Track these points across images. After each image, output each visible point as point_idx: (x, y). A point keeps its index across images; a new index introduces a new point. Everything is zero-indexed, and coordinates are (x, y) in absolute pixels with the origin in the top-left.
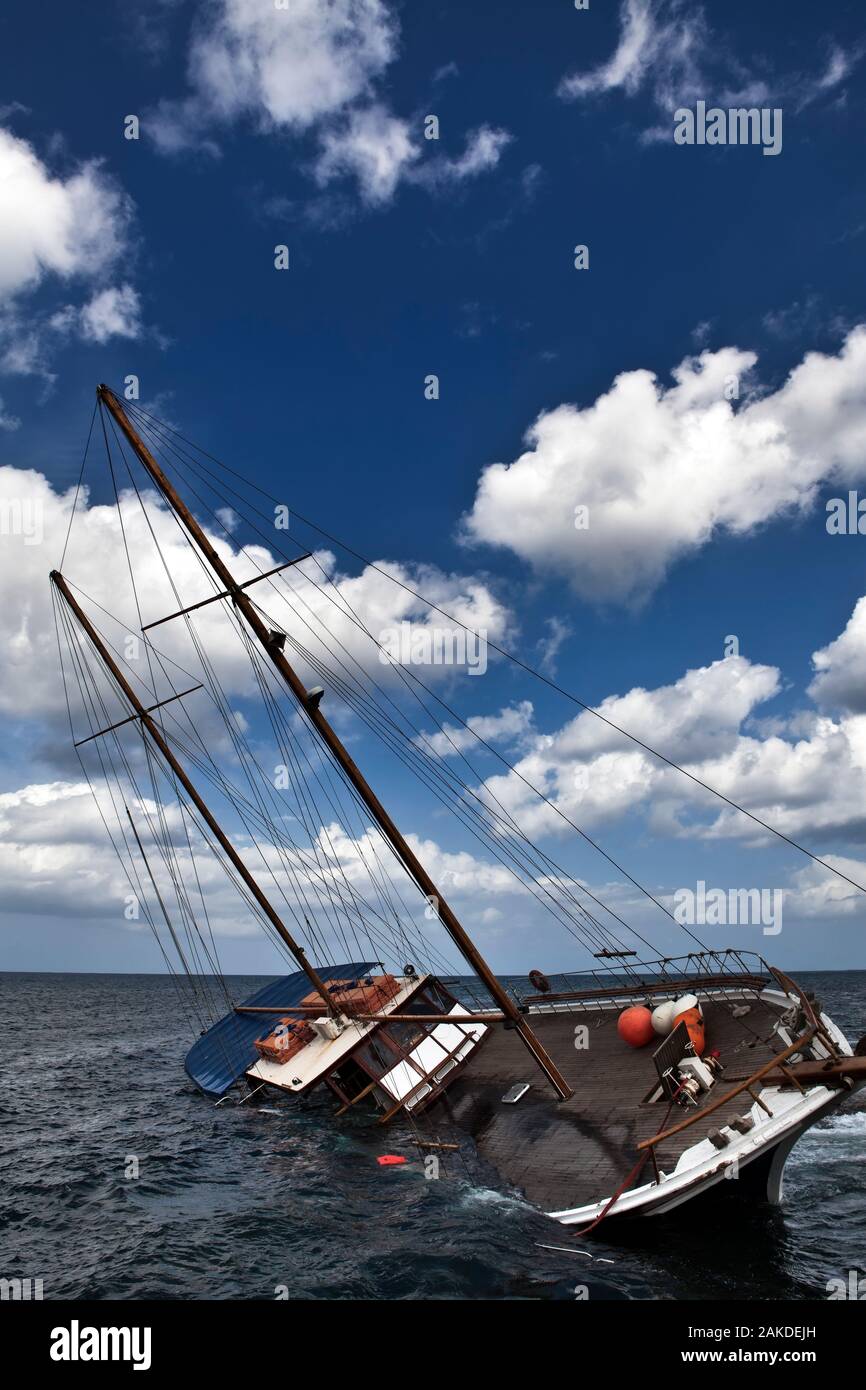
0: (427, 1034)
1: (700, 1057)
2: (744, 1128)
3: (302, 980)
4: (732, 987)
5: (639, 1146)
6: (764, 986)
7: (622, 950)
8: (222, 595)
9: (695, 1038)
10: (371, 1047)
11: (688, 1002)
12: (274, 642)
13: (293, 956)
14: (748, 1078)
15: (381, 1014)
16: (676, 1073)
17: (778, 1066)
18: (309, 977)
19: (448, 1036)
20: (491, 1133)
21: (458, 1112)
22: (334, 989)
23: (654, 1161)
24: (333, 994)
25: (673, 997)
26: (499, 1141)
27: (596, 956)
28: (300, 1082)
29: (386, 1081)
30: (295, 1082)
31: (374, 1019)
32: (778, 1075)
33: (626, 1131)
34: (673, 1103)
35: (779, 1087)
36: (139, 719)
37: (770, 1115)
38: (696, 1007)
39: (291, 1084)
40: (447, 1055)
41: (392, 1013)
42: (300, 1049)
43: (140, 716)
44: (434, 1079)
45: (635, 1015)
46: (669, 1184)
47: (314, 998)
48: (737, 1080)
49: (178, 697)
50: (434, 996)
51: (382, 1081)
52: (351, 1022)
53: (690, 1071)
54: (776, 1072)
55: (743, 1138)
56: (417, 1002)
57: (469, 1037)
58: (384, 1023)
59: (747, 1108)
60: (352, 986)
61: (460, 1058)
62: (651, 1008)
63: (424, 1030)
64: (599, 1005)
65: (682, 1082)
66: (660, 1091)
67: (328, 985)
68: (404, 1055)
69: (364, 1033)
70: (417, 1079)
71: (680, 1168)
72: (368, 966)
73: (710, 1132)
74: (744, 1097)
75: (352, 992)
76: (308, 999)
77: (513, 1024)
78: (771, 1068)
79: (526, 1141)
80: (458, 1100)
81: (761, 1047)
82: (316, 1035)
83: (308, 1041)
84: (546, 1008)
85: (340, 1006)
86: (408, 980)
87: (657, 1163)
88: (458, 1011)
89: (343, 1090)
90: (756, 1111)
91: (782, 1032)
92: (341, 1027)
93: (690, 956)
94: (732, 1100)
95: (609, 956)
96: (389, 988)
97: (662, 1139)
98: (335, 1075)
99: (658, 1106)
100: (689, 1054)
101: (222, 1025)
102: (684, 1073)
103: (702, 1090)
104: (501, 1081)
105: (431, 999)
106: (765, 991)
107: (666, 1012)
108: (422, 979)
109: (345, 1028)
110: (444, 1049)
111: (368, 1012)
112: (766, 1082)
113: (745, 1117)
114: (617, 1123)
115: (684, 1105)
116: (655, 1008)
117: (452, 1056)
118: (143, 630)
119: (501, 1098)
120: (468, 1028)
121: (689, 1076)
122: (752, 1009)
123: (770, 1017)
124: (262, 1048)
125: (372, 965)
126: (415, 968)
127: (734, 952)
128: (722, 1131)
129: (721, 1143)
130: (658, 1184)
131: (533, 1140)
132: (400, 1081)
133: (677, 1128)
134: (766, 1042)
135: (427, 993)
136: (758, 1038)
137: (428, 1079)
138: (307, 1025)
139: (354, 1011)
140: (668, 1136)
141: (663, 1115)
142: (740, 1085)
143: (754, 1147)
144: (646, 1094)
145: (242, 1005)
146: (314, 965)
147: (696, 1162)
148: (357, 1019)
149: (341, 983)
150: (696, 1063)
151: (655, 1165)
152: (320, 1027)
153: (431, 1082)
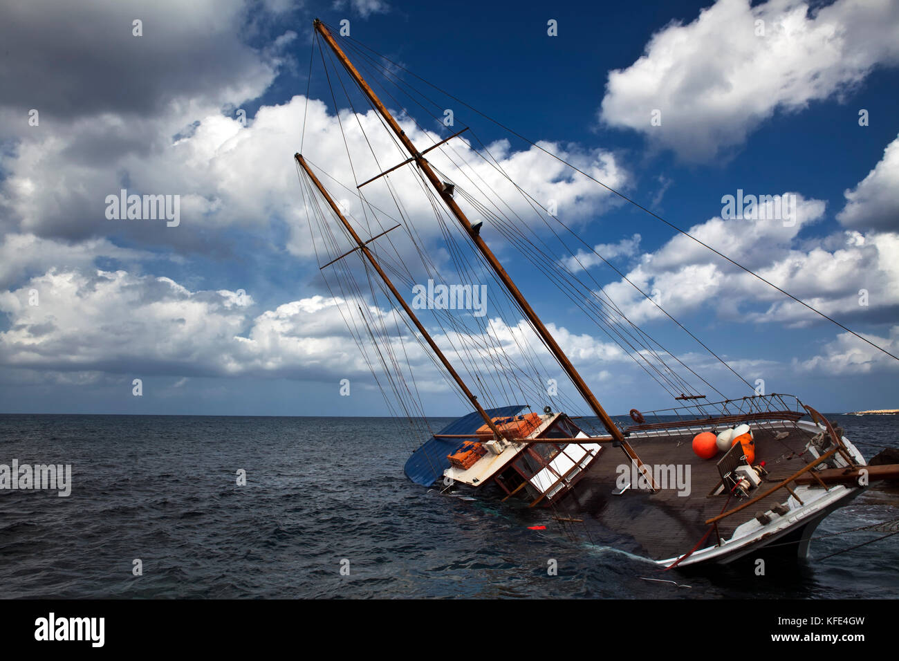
0: (561, 451)
1: (751, 466)
2: (782, 512)
3: (477, 417)
4: (775, 419)
5: (707, 522)
6: (799, 419)
7: (695, 394)
8: (409, 161)
9: (748, 453)
10: (523, 459)
11: (743, 429)
12: (446, 191)
13: (470, 401)
14: (785, 479)
15: (530, 438)
16: (734, 476)
17: (809, 471)
18: (481, 416)
19: (575, 452)
20: (605, 513)
21: (583, 500)
22: (498, 422)
23: (717, 532)
24: (497, 426)
25: (732, 426)
26: (610, 518)
27: (676, 399)
28: (478, 481)
29: (534, 480)
30: (474, 481)
31: (525, 441)
32: (808, 477)
33: (697, 513)
34: (731, 495)
35: (809, 486)
36: (360, 249)
37: (802, 504)
38: (749, 432)
39: (472, 482)
40: (574, 464)
41: (537, 437)
42: (477, 460)
43: (361, 248)
44: (566, 479)
45: (704, 438)
46: (727, 547)
47: (485, 428)
48: (777, 481)
49: (385, 233)
50: (565, 426)
51: (532, 480)
52: (510, 443)
53: (744, 475)
54: (807, 476)
55: (781, 518)
56: (553, 431)
57: (589, 453)
58: (532, 443)
59: (785, 499)
60: (510, 421)
61: (583, 467)
62: (716, 433)
63: (559, 448)
64: (679, 432)
65: (738, 482)
66: (722, 488)
67: (494, 420)
68: (546, 464)
69: (519, 450)
70: (555, 479)
71: (735, 537)
72: (519, 408)
73: (757, 514)
74: (782, 492)
75: (510, 424)
76: (481, 429)
77: (619, 443)
78: (803, 473)
79: (629, 518)
80: (583, 493)
81: (796, 459)
82: (487, 451)
83: (482, 456)
84: (642, 434)
85: (503, 433)
86: (547, 416)
87: (719, 533)
88: (581, 436)
89: (505, 485)
90: (791, 501)
91: (812, 450)
92: (503, 447)
93: (745, 398)
94: (774, 493)
95: (686, 399)
96: (533, 423)
97: (722, 518)
98: (500, 476)
99: (721, 497)
100: (744, 463)
101: (426, 446)
102: (740, 476)
103: (752, 487)
104: (611, 481)
105: (562, 428)
106: (800, 422)
107: (726, 436)
108: (556, 415)
109: (506, 447)
110: (573, 460)
111: (520, 437)
112: (799, 482)
113: (784, 505)
114: (691, 508)
115: (739, 497)
116: (718, 433)
117: (577, 465)
118: (358, 187)
119: (611, 491)
120: (588, 446)
121: (743, 478)
122: (790, 434)
123: (804, 439)
124: (453, 460)
125: (523, 407)
126: (552, 408)
127: (778, 395)
128: (766, 514)
129: (765, 521)
130: (720, 546)
131: (633, 518)
132: (544, 481)
133: (734, 510)
134: (800, 456)
135: (560, 425)
136: (794, 453)
137: (562, 479)
138: (481, 446)
139: (512, 436)
140: (727, 515)
141: (724, 503)
142: (780, 484)
143: (789, 524)
144: (711, 490)
145: (439, 433)
146: (484, 407)
147: (746, 532)
148: (513, 441)
149: (503, 419)
150: (748, 469)
151: (717, 534)
152: (489, 446)
153: (564, 482)
